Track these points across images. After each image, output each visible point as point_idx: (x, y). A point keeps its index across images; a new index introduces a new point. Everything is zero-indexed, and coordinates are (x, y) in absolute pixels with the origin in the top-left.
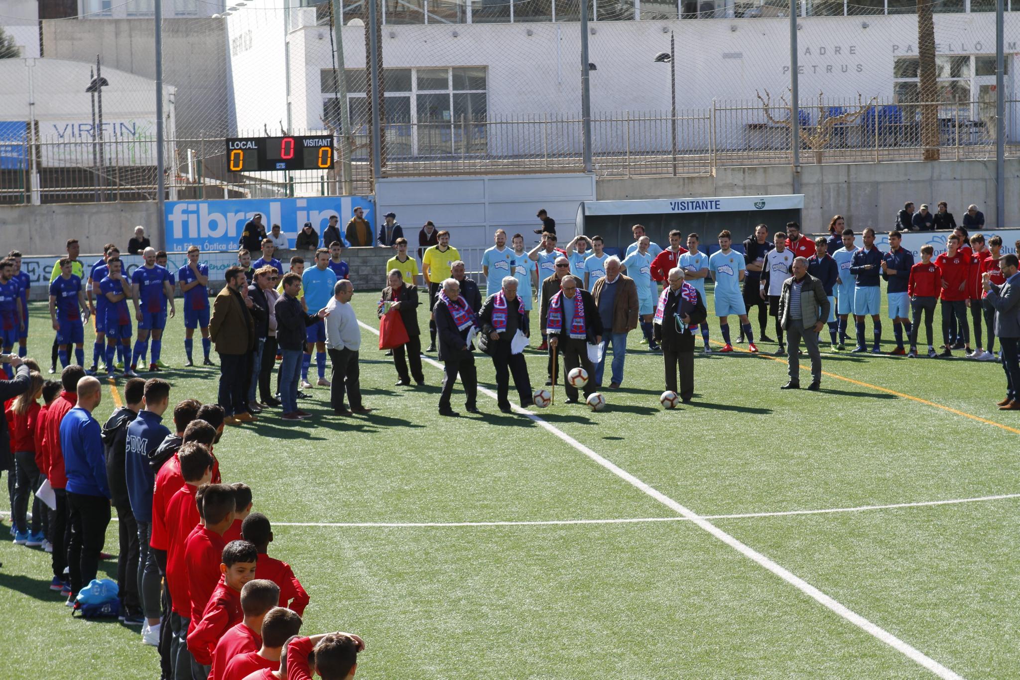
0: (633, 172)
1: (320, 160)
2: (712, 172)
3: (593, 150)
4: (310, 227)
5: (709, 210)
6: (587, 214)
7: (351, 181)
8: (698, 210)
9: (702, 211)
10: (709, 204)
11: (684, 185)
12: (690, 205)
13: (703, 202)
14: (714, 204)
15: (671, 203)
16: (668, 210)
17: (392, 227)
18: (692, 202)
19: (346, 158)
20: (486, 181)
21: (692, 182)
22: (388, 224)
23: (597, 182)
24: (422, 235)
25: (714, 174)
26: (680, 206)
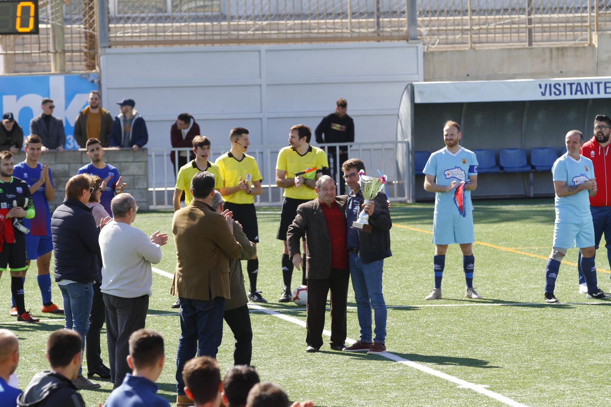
0: (476, 40)
1: (18, 21)
2: (591, 40)
3: (419, 8)
4: (12, 119)
5: (595, 96)
6: (418, 100)
7: (64, 52)
8: (579, 96)
9: (584, 97)
10: (595, 87)
11: (551, 58)
12: (568, 88)
13: (586, 84)
14: (602, 86)
15: (540, 86)
16: (537, 96)
17: (131, 120)
18: (571, 84)
19: (57, 18)
20: (263, 53)
21: (563, 55)
22: (124, 116)
23: (425, 54)
24: (175, 132)
25: (595, 41)
26: (553, 90)
